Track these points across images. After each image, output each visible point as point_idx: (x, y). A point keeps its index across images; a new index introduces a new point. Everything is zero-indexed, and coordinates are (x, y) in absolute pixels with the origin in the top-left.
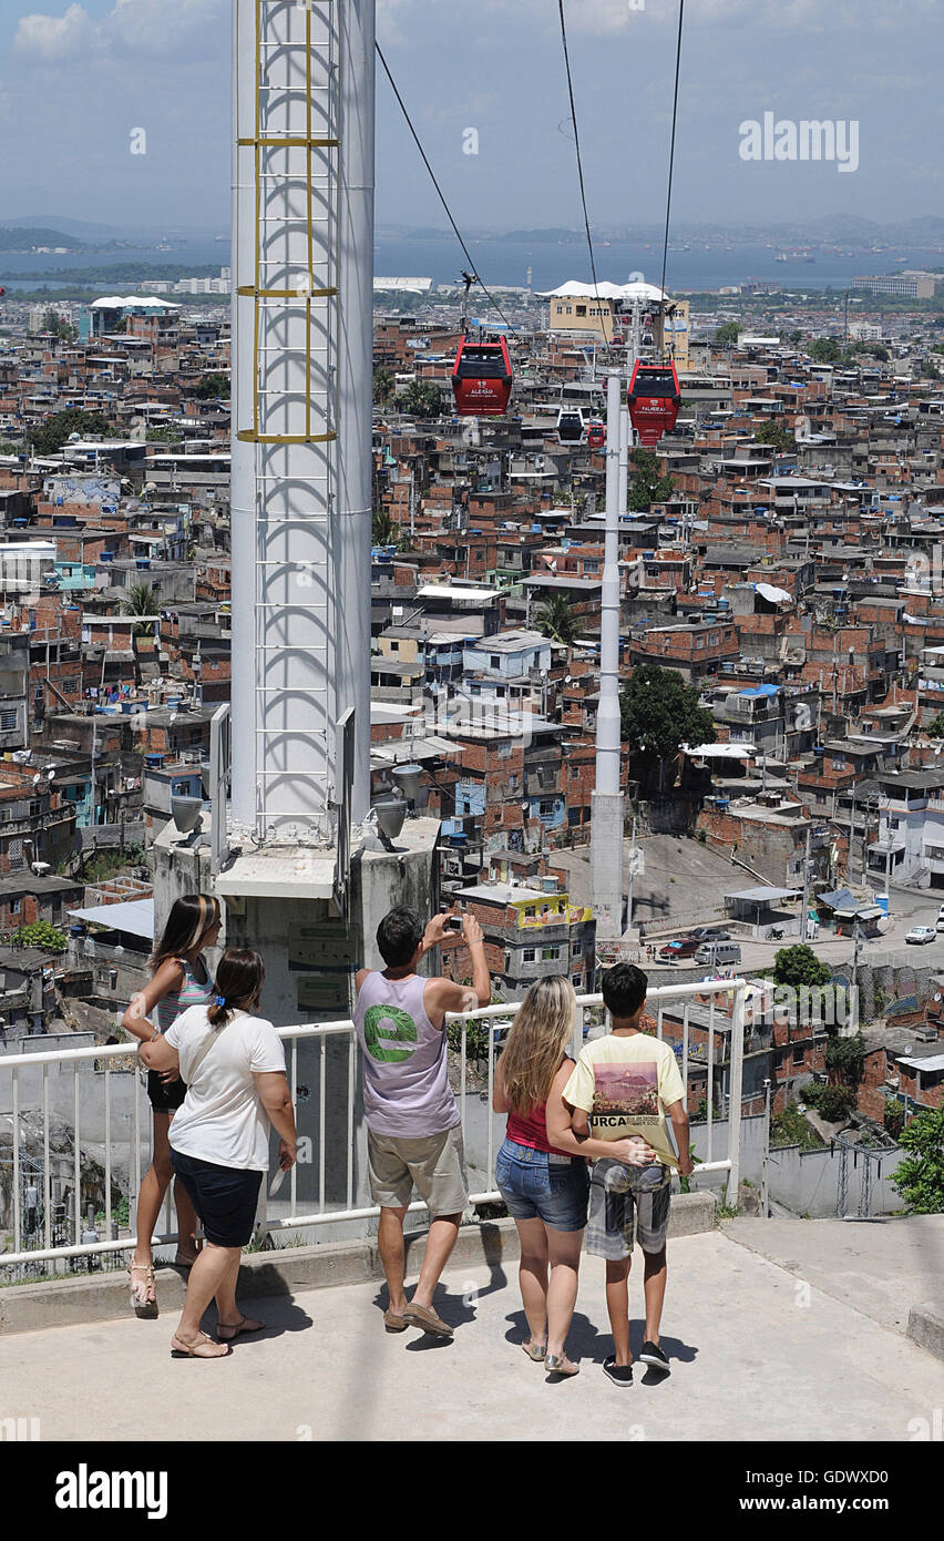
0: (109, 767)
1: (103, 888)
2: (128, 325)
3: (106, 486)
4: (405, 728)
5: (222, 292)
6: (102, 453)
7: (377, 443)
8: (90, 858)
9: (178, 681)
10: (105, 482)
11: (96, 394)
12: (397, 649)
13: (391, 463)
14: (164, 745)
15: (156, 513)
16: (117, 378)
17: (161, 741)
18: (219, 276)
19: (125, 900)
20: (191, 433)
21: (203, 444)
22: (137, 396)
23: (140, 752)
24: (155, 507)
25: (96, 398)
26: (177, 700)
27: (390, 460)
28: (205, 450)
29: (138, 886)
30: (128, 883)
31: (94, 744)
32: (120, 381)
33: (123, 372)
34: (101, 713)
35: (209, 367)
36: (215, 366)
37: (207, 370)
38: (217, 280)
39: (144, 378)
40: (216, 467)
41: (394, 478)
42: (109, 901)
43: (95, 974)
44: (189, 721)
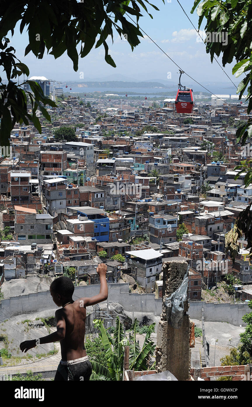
0: (140, 215)
1: (137, 246)
2: (168, 105)
3: (149, 144)
4: (219, 208)
5: (200, 98)
6: (152, 136)
7: (224, 135)
8: (134, 239)
9: (161, 194)
10: (149, 143)
11: (158, 123)
12: (220, 188)
13: (227, 141)
14: (154, 210)
15: (161, 151)
16: (164, 118)
17: (154, 209)
18: (199, 94)
19: (142, 250)
20: (177, 132)
21: (180, 135)
22: (169, 123)
23: (148, 212)
24: (161, 150)
25: (158, 124)
26: (159, 199)
27: (228, 140)
28: (180, 136)
29: (146, 246)
30: (143, 245)
31: (136, 209)
32: (164, 119)
33: (166, 117)
34: (139, 202)
35: (188, 116)
36: (189, 116)
37: (187, 117)
38: (198, 95)
39: (171, 119)
40: (181, 140)
41: (228, 144)
42: (138, 250)
43: (132, 268)
44: (161, 204)
